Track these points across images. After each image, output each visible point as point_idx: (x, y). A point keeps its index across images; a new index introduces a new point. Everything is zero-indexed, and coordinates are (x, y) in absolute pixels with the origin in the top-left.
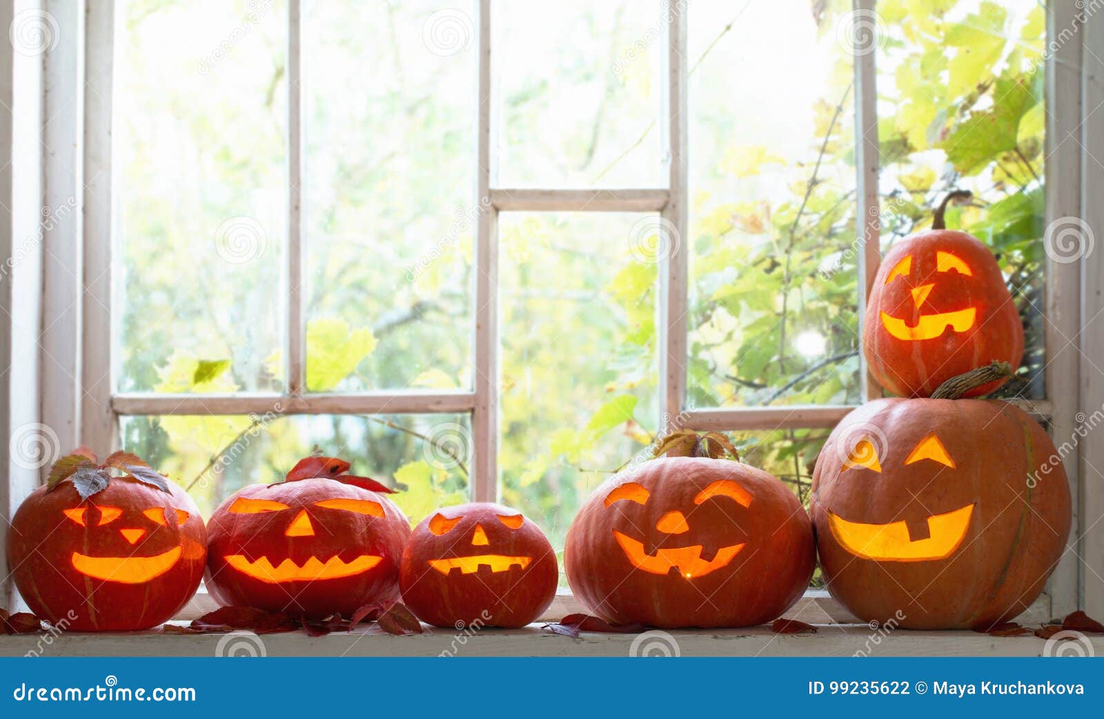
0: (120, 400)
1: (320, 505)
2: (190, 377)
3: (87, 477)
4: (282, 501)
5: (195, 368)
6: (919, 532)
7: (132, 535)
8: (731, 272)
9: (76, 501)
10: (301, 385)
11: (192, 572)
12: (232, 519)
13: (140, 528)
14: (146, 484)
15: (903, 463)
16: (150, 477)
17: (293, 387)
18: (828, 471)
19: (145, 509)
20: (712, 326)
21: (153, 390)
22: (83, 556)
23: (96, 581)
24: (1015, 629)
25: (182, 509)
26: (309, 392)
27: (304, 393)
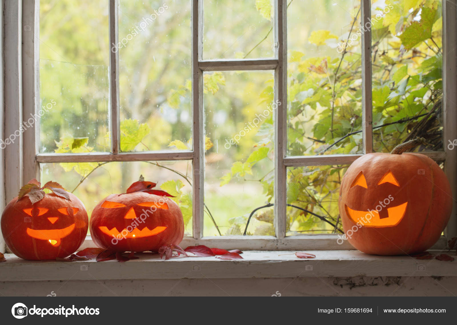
0: (39, 156)
1: (139, 205)
2: (70, 146)
3: (35, 193)
4: (123, 203)
5: (73, 142)
6: (384, 214)
7: (53, 220)
8: (311, 91)
9: (29, 205)
10: (118, 149)
11: (80, 234)
12: (103, 210)
13: (56, 216)
14: (60, 197)
15: (377, 184)
16: (62, 193)
17: (115, 150)
18: (345, 187)
19: (59, 208)
20: (303, 115)
21: (55, 152)
22: (31, 229)
23: (37, 240)
24: (428, 255)
25: (76, 207)
26: (122, 152)
27: (120, 152)
